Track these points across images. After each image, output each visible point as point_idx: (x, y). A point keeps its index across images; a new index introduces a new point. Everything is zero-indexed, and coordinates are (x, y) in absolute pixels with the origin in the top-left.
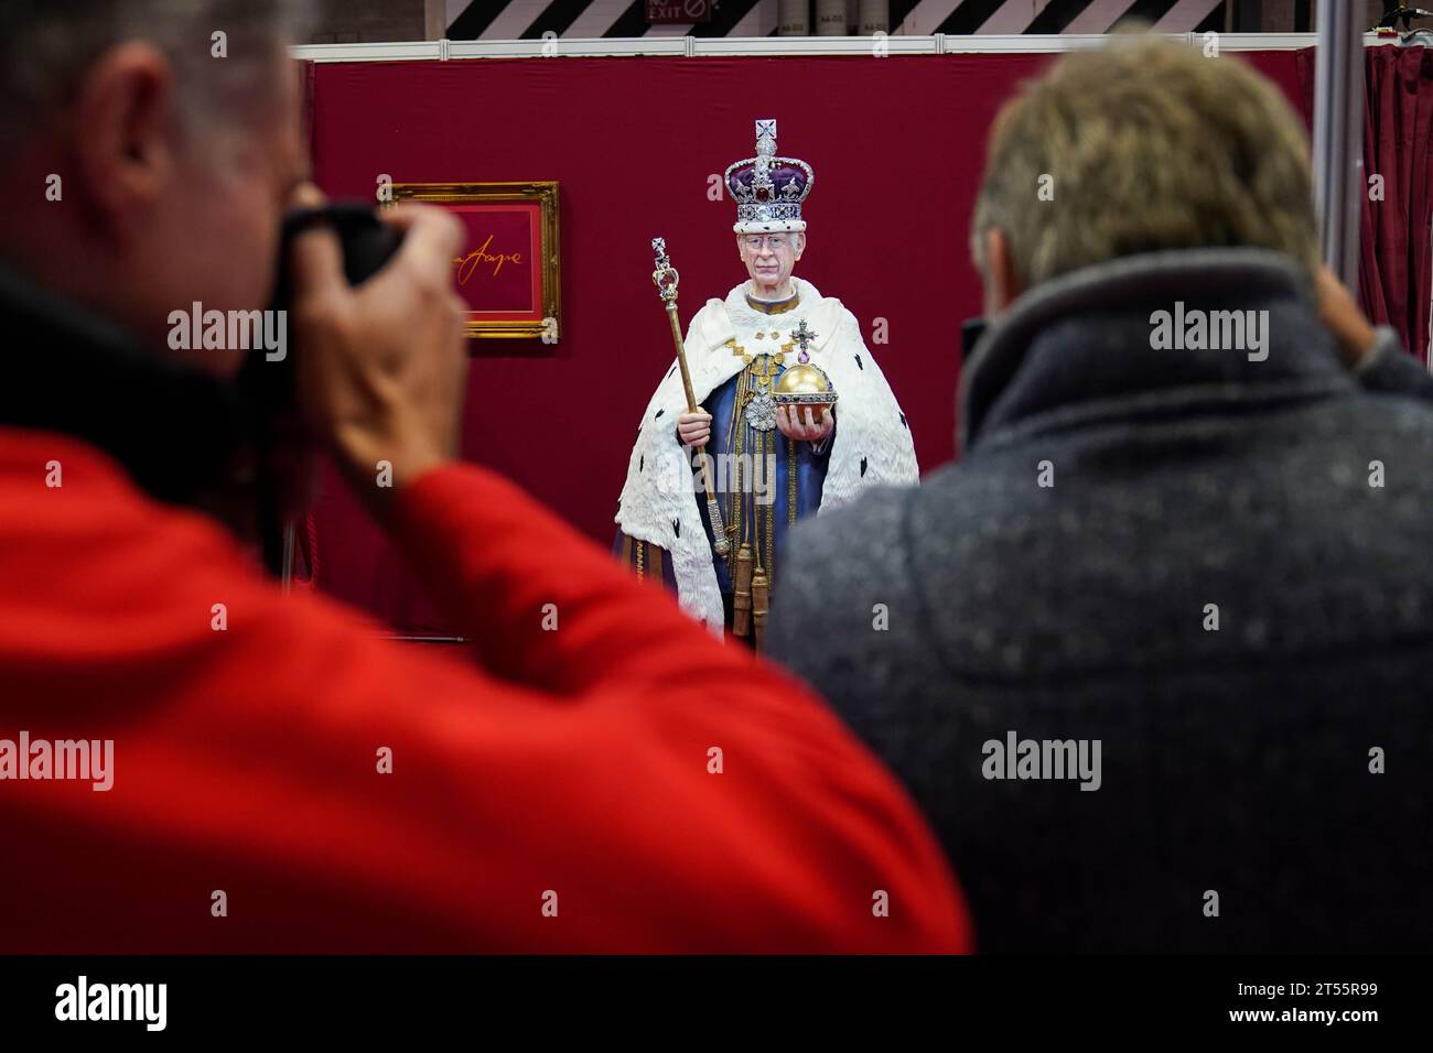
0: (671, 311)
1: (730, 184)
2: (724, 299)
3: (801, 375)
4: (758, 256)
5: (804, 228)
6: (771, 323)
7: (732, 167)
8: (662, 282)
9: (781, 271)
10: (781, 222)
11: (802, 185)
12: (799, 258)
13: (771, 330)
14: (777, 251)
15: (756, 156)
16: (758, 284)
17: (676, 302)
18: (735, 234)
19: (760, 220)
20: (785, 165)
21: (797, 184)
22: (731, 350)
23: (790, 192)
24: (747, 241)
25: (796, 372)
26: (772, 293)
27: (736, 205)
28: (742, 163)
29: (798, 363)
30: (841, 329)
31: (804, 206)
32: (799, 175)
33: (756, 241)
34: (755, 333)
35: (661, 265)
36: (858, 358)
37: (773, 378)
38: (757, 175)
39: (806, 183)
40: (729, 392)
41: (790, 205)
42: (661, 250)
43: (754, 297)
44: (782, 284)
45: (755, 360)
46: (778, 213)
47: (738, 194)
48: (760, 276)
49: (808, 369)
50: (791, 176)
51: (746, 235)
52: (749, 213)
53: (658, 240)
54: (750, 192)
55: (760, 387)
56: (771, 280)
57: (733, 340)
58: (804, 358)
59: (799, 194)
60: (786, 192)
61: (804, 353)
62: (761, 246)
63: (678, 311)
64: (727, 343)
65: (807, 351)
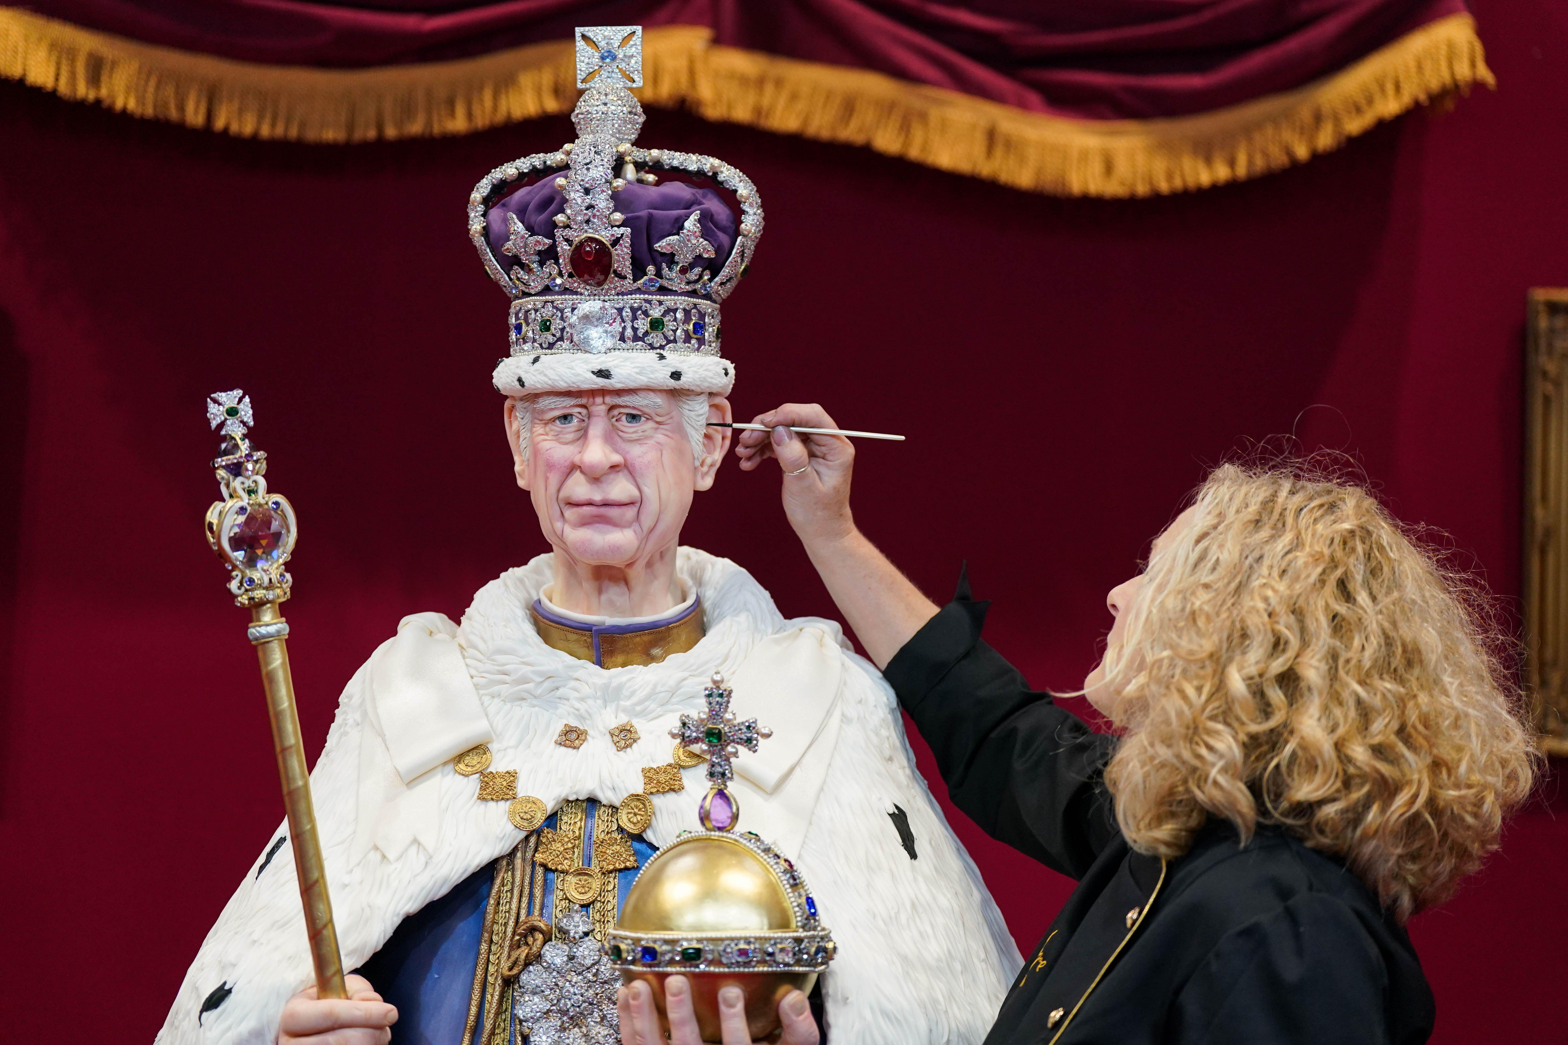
0: (265, 641)
1: (486, 232)
2: (456, 616)
3: (708, 871)
4: (573, 468)
5: (727, 382)
6: (610, 695)
7: (497, 174)
8: (237, 542)
9: (647, 521)
10: (652, 355)
11: (724, 238)
12: (707, 483)
13: (612, 719)
14: (638, 453)
15: (572, 137)
16: (571, 564)
17: (285, 610)
18: (499, 398)
19: (581, 346)
20: (666, 174)
21: (706, 234)
22: (473, 784)
23: (684, 258)
24: (538, 417)
25: (688, 862)
26: (614, 592)
27: (506, 301)
28: (524, 164)
29: (698, 829)
30: (845, 719)
31: (727, 308)
32: (714, 205)
33: (565, 418)
34: (559, 727)
35: (237, 483)
36: (899, 818)
37: (613, 881)
38: (576, 196)
39: (737, 233)
40: (463, 928)
41: (682, 302)
42: (235, 430)
43: (557, 608)
44: (649, 565)
45: (552, 820)
46: (643, 325)
47: (511, 262)
48: (575, 535)
49: (734, 852)
50: (689, 206)
51: (534, 397)
52: (546, 326)
53: (229, 398)
54: (549, 255)
55: (568, 912)
56: (615, 549)
57: (479, 749)
58: (720, 813)
59: (714, 267)
60: (670, 259)
61: (721, 794)
62: (583, 435)
63: (292, 645)
64: (460, 758)
65: (732, 788)
